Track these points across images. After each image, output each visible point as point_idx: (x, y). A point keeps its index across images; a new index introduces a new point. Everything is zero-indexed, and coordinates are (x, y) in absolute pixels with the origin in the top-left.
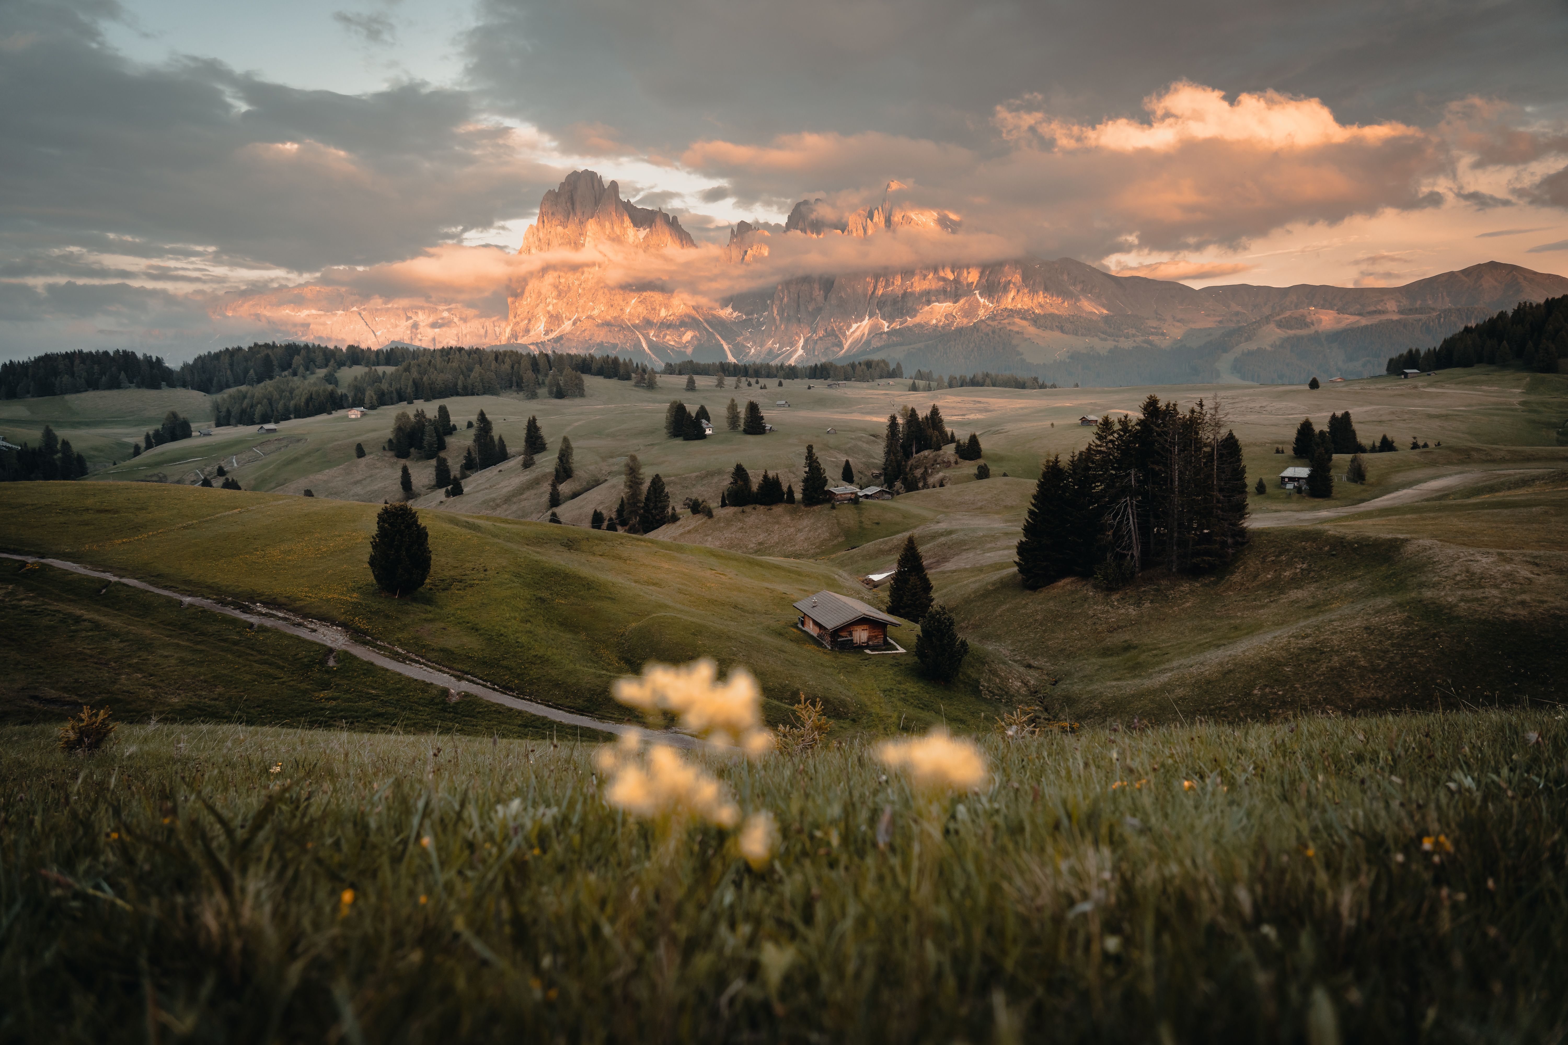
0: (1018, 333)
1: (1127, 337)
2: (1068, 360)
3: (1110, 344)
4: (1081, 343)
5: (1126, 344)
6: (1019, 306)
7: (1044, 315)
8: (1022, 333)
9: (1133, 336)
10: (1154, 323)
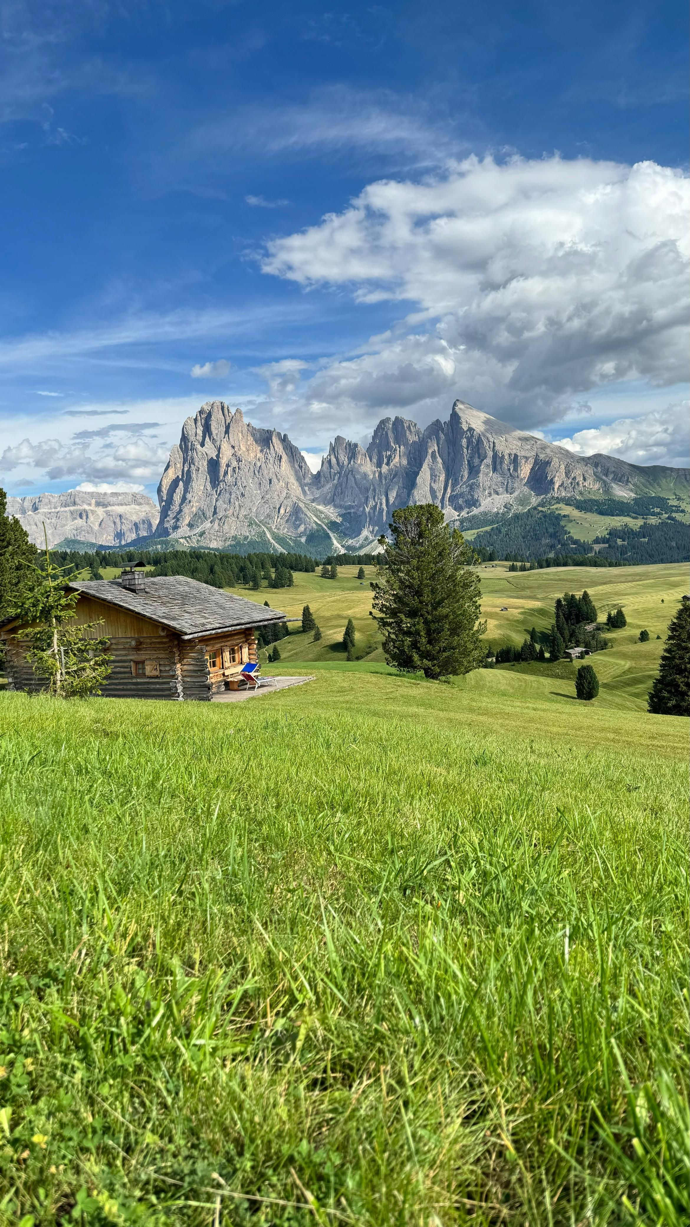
0: (564, 516)
1: (653, 514)
2: (607, 536)
3: (640, 522)
4: (617, 522)
5: (653, 521)
6: (563, 494)
7: (585, 501)
8: (568, 516)
9: (659, 514)
10: (675, 503)
